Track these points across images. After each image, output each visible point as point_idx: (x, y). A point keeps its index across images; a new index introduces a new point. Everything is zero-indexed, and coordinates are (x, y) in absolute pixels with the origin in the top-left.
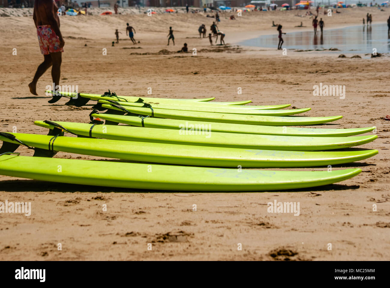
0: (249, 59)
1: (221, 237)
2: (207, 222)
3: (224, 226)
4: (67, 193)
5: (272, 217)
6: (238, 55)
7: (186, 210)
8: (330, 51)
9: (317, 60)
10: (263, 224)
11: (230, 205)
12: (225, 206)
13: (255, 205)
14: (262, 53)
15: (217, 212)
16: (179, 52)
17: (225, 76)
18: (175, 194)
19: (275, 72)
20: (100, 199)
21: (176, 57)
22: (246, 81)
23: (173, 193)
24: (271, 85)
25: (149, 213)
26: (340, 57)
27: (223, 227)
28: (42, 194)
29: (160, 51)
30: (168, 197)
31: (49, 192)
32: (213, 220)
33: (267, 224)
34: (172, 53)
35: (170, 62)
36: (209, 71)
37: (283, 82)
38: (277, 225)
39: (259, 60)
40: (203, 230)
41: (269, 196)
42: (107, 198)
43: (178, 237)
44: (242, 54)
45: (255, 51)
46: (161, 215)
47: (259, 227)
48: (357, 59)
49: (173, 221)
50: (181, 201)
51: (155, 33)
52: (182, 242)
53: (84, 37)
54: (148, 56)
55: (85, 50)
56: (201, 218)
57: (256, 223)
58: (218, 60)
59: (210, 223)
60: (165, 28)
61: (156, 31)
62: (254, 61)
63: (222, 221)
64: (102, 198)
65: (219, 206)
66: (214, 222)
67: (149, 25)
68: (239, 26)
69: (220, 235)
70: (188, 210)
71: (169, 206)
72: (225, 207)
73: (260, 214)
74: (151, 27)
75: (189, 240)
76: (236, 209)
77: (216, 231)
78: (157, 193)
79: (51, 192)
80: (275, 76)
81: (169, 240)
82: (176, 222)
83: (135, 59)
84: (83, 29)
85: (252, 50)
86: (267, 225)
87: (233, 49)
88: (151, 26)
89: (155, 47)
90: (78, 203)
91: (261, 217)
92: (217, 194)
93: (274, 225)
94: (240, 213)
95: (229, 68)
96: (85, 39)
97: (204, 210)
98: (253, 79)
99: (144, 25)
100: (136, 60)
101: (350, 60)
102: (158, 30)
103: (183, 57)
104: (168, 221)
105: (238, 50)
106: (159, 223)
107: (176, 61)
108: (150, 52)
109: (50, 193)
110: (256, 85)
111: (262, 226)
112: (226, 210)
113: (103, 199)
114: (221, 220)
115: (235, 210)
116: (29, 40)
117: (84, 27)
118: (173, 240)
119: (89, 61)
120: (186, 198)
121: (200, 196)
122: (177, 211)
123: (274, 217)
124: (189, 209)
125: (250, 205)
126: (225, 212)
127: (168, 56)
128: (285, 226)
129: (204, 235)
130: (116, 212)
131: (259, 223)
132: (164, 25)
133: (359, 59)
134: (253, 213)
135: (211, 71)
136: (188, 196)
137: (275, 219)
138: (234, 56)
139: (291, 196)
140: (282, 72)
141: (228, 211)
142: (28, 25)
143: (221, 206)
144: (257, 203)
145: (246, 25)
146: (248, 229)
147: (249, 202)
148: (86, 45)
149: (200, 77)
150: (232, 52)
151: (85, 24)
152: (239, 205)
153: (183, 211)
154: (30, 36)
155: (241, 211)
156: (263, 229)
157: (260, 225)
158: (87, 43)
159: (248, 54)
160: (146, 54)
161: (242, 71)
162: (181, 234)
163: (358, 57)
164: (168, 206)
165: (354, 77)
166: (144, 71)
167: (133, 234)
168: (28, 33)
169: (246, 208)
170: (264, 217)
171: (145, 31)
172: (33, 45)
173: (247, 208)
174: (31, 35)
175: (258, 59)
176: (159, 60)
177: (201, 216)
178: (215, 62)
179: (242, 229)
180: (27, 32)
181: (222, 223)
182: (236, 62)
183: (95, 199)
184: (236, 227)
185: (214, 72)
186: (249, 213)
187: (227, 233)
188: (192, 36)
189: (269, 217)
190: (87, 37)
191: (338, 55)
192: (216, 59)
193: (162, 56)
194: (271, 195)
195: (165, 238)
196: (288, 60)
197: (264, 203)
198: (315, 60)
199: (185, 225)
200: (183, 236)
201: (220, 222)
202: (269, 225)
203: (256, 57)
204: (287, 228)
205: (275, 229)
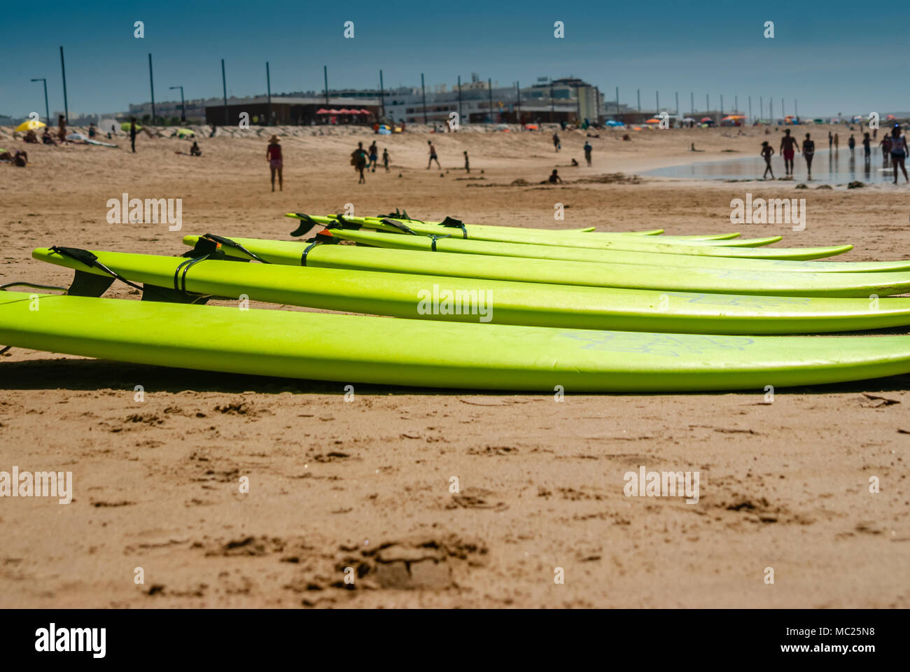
0: (653, 191)
1: (590, 564)
2: (544, 494)
3: (604, 511)
4: (157, 394)
5: (769, 475)
6: (635, 186)
7: (484, 448)
8: (781, 182)
9: (763, 191)
10: (747, 506)
11: (624, 434)
12: (609, 435)
13: (705, 433)
14: (673, 184)
15: (583, 457)
16: (543, 183)
17: (615, 209)
18: (464, 398)
19: (698, 204)
20: (236, 412)
21: (537, 189)
22: (650, 215)
23: (459, 396)
24: (693, 219)
25: (359, 459)
26: (798, 187)
27: (602, 516)
28: (85, 396)
29: (514, 182)
30: (439, 408)
31: (109, 390)
32: (567, 487)
33: (763, 507)
34: (531, 184)
35: (527, 194)
36: (588, 204)
37: (714, 216)
38: (796, 509)
39: (670, 193)
40: (526, 531)
41: (742, 405)
42: (257, 408)
43: (413, 567)
44: (642, 186)
45: (662, 181)
46: (395, 467)
47: (732, 517)
48: (825, 190)
49: (429, 488)
50: (475, 419)
51: (509, 160)
52: (430, 588)
53: (399, 165)
54: (493, 188)
55: (397, 182)
56: (527, 477)
57: (718, 502)
58: (605, 192)
59: (556, 500)
60: (523, 153)
61: (510, 157)
62: (660, 193)
63: (599, 493)
64: (243, 408)
65: (590, 436)
66: (570, 493)
67: (500, 148)
68: (636, 151)
69: (587, 555)
70: (489, 449)
71: (435, 434)
72: (609, 439)
73: (728, 466)
74: (502, 151)
75: (458, 580)
76: (644, 443)
77: (572, 534)
78: (412, 396)
79: (114, 392)
80: (698, 210)
81: (377, 581)
82: (436, 492)
83: (472, 192)
84: (398, 154)
85: (658, 181)
86: (763, 511)
87: (628, 180)
88: (503, 149)
89: (506, 177)
90: (160, 423)
91: (731, 477)
92: (587, 400)
93: (787, 512)
94: (661, 460)
95: (622, 201)
96: (401, 167)
97: (541, 449)
98: (661, 213)
99: (492, 148)
100: (475, 193)
101: (815, 191)
102: (513, 155)
103: (548, 189)
104: (408, 489)
105: (635, 180)
106: (373, 497)
107: (537, 193)
108: (498, 183)
109: (110, 394)
110: (668, 219)
111: (743, 514)
112: (613, 449)
113: (243, 413)
114: (594, 489)
115: (640, 448)
116: (315, 170)
117: (400, 151)
118: (393, 580)
119: (400, 194)
120: (492, 409)
121: (535, 403)
122: (453, 450)
123: (777, 476)
124: (491, 446)
125: (690, 434)
126: (610, 457)
127: (525, 188)
128: (830, 515)
129: (526, 551)
130: (252, 455)
131: (731, 501)
132: (521, 149)
133: (829, 190)
134: (704, 463)
135: (592, 204)
136: (502, 403)
137: (783, 482)
138: (630, 187)
139: (809, 405)
140: (710, 206)
141: (619, 453)
142: (317, 149)
143: (595, 436)
144: (711, 427)
145: (647, 149)
146: (694, 526)
147: (686, 424)
148: (400, 176)
149: (572, 211)
150: (626, 183)
151: (401, 147)
152: (653, 432)
153: (471, 451)
154: (319, 164)
155: (660, 454)
156: (747, 525)
157: (737, 508)
158: (403, 174)
159: (652, 185)
160: (491, 185)
161: (641, 204)
162: (430, 552)
163: (827, 187)
164: (429, 433)
165: (832, 211)
166: (482, 206)
167: (250, 548)
168: (315, 160)
169: (677, 443)
170: (741, 477)
171: (493, 156)
172: (320, 176)
173: (682, 443)
174: (320, 162)
175: (667, 191)
176: (512, 193)
177: (529, 473)
178: (599, 194)
179: (670, 528)
180: (314, 157)
181: (598, 498)
182: (633, 194)
183: (225, 411)
184: (650, 518)
185: (597, 205)
186: (690, 461)
187: (614, 542)
188: (563, 164)
189: (760, 478)
190: (403, 165)
191: (795, 186)
192: (600, 192)
193: (515, 189)
194: (748, 402)
195: (362, 571)
196: (717, 192)
197: (732, 428)
198: (760, 192)
199: (465, 507)
200: (436, 561)
201: (591, 493)
202: (769, 508)
203: (664, 189)
204: (839, 525)
205: (796, 528)
